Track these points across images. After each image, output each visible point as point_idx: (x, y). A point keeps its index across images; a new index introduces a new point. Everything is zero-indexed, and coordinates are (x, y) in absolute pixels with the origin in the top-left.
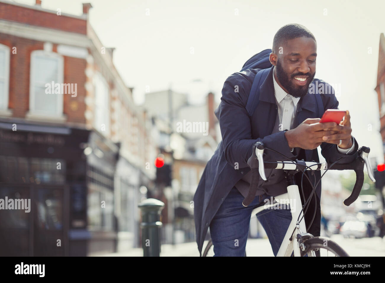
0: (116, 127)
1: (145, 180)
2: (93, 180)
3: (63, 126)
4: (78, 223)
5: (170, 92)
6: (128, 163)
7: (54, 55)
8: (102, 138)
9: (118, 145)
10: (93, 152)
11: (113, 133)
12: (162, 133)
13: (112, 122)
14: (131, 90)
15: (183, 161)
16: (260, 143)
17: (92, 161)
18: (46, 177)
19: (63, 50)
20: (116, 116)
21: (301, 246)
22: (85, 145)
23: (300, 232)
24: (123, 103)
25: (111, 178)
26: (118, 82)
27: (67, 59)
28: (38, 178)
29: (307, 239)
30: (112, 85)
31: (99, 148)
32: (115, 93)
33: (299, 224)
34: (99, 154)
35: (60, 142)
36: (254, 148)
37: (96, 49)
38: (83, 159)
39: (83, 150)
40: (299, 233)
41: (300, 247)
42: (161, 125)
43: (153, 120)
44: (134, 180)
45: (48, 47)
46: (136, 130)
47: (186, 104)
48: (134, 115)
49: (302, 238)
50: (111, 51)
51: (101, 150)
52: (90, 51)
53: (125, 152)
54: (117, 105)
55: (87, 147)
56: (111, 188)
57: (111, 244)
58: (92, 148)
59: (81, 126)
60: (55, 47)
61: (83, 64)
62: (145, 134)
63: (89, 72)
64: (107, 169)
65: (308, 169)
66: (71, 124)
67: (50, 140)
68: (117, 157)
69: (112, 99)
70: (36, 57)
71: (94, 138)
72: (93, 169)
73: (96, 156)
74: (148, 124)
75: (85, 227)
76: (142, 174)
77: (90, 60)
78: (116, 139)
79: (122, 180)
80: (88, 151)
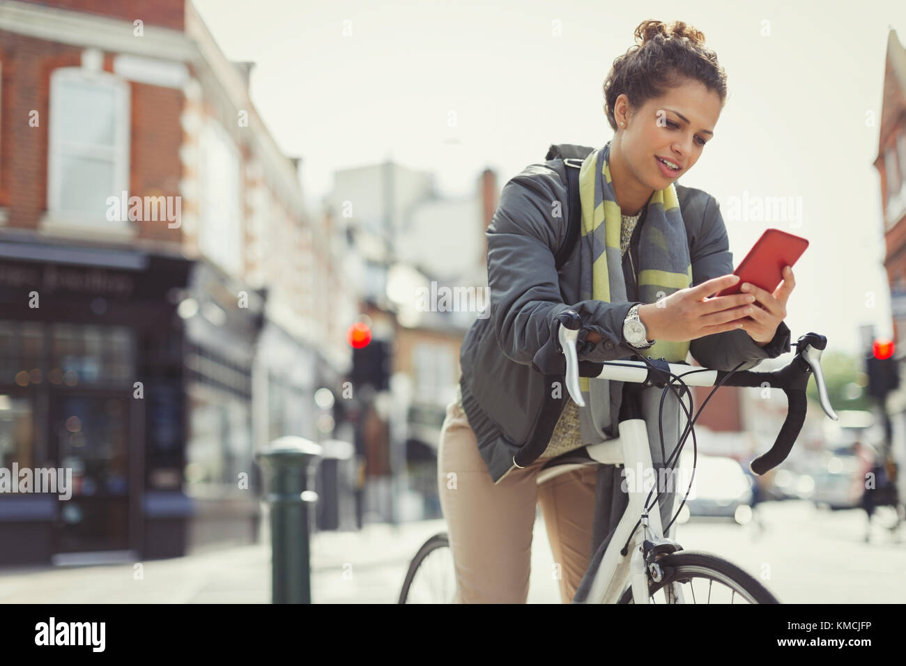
0: (258, 251)
1: (330, 376)
2: (200, 378)
3: (127, 249)
4: (165, 478)
5: (388, 168)
6: (287, 336)
7: (106, 79)
8: (222, 278)
9: (263, 294)
10: (200, 311)
11: (249, 266)
12: (371, 264)
13: (248, 239)
14: (295, 162)
15: (421, 331)
16: (571, 312)
17: (198, 332)
18: (92, 369)
19: (128, 68)
20: (260, 224)
21: (651, 570)
22: (181, 293)
23: (650, 536)
24: (275, 195)
25: (246, 372)
26: (263, 146)
27: (137, 90)
28: (71, 371)
29: (667, 554)
30: (247, 152)
31: (214, 301)
32: (256, 170)
33: (647, 516)
34: (215, 315)
35: (121, 286)
36: (556, 324)
37: (208, 66)
38: (176, 328)
39: (174, 307)
40: (648, 538)
41: (648, 573)
42: (370, 246)
43: (350, 235)
44: (302, 374)
45: (92, 61)
46: (308, 259)
47: (431, 195)
48: (302, 222)
49: (654, 551)
50: (246, 69)
51: (221, 307)
52: (193, 70)
53: (279, 311)
54: (259, 198)
55: (186, 297)
56: (245, 395)
57: (245, 527)
58: (198, 300)
59: (171, 249)
60: (109, 59)
61: (176, 99)
62: (330, 267)
63: (192, 121)
64: (236, 351)
65: (677, 382)
66: (148, 245)
67: (97, 282)
68: (257, 324)
69: (248, 184)
70: (63, 84)
71: (202, 278)
72: (200, 350)
73: (207, 322)
74: (337, 244)
75: (179, 488)
76: (321, 362)
77: (192, 91)
78: (258, 279)
79: (272, 379)
80: (187, 309)
